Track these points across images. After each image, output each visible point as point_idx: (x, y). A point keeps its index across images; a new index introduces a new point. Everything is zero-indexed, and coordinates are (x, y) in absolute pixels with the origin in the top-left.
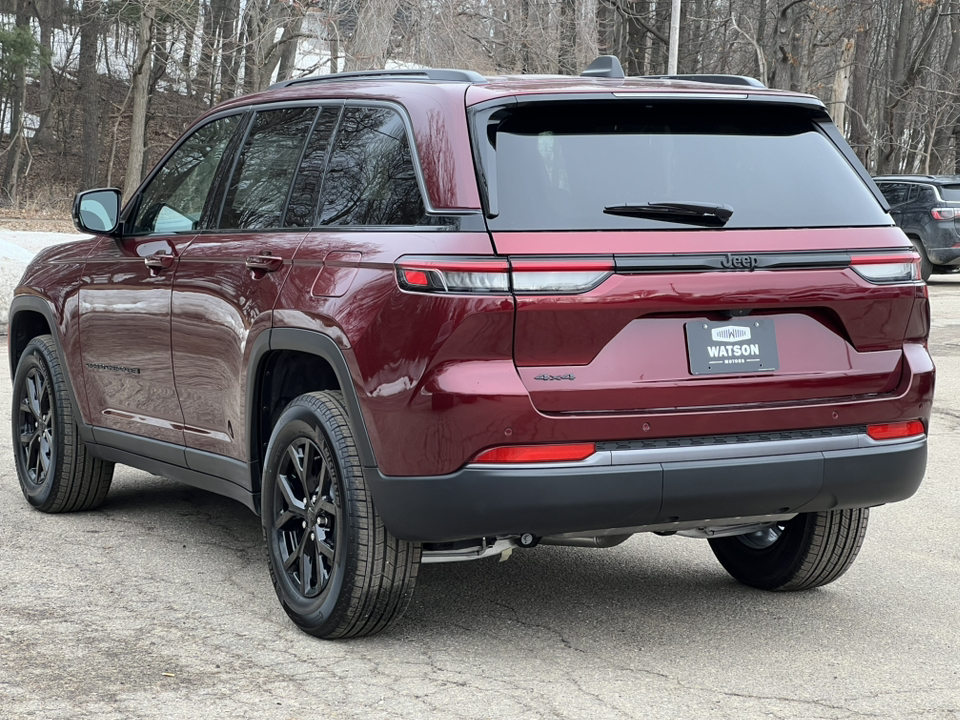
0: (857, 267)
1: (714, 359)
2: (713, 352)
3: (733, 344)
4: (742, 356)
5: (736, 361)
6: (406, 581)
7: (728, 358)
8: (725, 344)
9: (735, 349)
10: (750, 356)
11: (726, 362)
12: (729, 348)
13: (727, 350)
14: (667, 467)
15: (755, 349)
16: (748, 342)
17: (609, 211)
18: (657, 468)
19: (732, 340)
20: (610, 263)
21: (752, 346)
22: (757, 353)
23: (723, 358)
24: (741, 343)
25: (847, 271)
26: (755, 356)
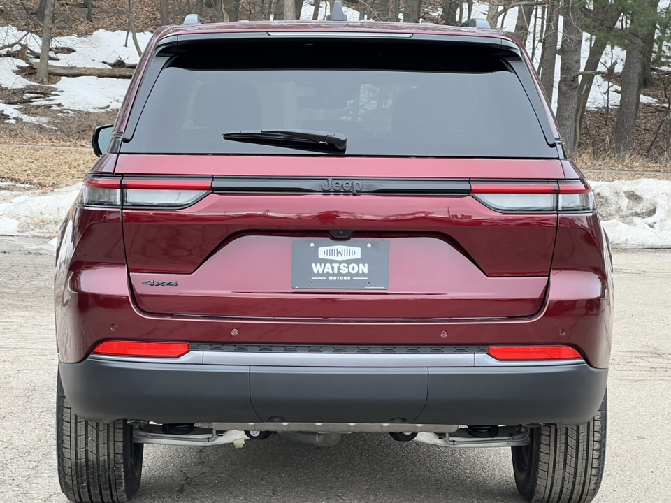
0: (478, 195)
1: (318, 275)
2: (317, 268)
3: (340, 262)
4: (349, 274)
5: (342, 278)
6: (112, 456)
7: (333, 275)
8: (331, 262)
9: (342, 266)
10: (358, 274)
11: (331, 278)
12: (336, 265)
13: (333, 268)
14: (254, 370)
15: (364, 268)
16: (357, 262)
17: (228, 137)
18: (245, 370)
19: (340, 258)
20: (207, 183)
21: (361, 265)
22: (366, 272)
23: (328, 274)
24: (349, 262)
25: (468, 199)
26: (363, 275)
